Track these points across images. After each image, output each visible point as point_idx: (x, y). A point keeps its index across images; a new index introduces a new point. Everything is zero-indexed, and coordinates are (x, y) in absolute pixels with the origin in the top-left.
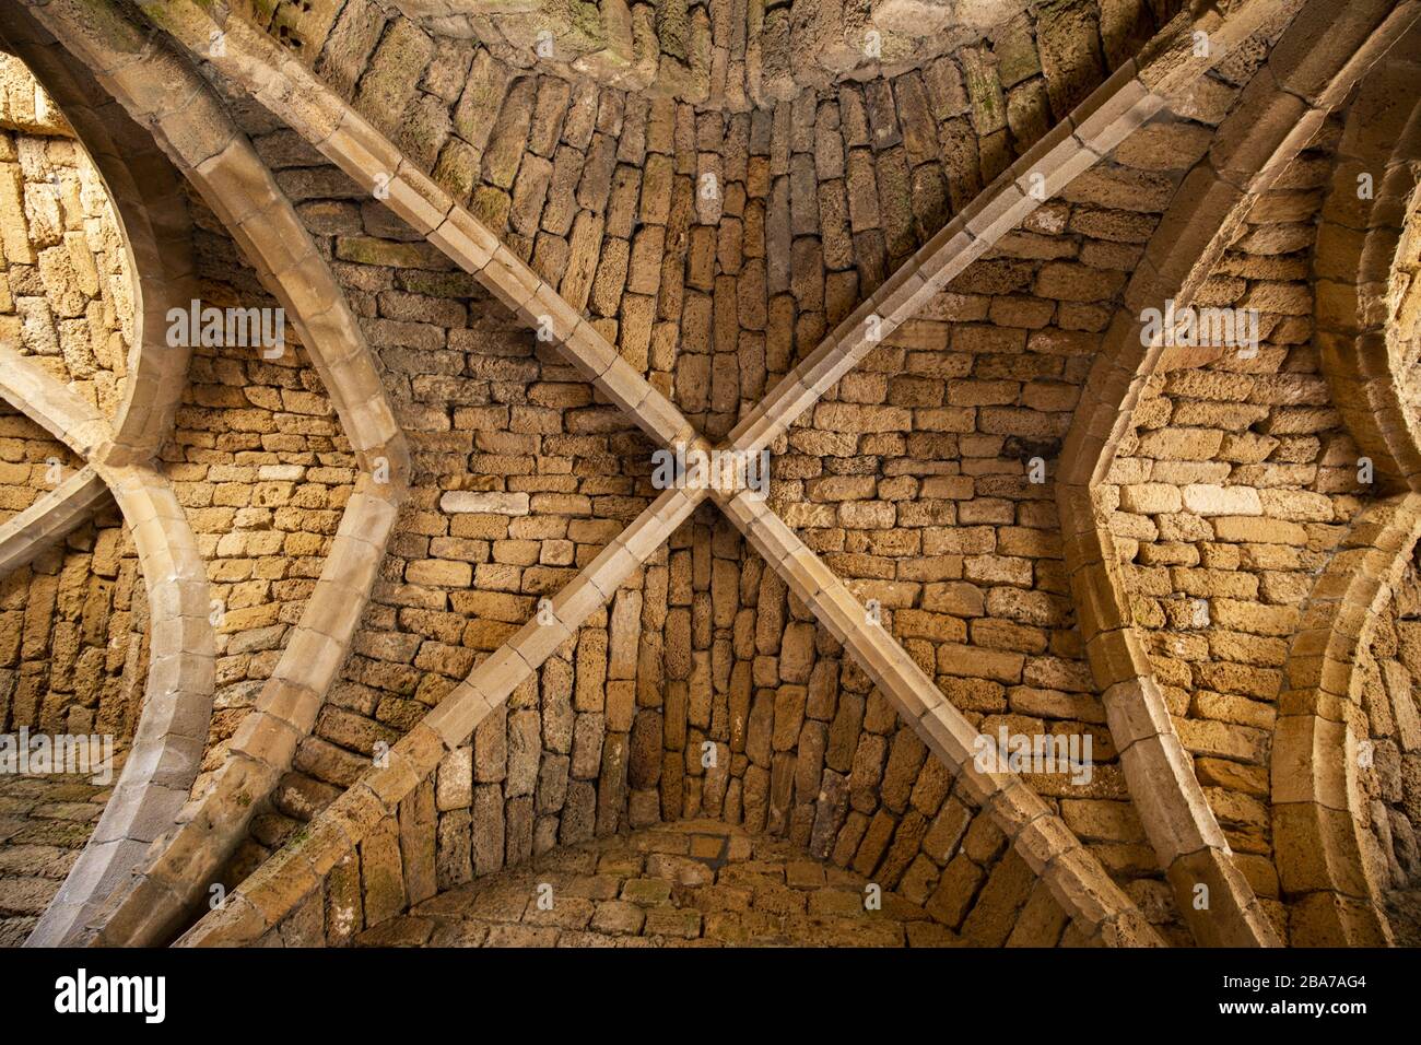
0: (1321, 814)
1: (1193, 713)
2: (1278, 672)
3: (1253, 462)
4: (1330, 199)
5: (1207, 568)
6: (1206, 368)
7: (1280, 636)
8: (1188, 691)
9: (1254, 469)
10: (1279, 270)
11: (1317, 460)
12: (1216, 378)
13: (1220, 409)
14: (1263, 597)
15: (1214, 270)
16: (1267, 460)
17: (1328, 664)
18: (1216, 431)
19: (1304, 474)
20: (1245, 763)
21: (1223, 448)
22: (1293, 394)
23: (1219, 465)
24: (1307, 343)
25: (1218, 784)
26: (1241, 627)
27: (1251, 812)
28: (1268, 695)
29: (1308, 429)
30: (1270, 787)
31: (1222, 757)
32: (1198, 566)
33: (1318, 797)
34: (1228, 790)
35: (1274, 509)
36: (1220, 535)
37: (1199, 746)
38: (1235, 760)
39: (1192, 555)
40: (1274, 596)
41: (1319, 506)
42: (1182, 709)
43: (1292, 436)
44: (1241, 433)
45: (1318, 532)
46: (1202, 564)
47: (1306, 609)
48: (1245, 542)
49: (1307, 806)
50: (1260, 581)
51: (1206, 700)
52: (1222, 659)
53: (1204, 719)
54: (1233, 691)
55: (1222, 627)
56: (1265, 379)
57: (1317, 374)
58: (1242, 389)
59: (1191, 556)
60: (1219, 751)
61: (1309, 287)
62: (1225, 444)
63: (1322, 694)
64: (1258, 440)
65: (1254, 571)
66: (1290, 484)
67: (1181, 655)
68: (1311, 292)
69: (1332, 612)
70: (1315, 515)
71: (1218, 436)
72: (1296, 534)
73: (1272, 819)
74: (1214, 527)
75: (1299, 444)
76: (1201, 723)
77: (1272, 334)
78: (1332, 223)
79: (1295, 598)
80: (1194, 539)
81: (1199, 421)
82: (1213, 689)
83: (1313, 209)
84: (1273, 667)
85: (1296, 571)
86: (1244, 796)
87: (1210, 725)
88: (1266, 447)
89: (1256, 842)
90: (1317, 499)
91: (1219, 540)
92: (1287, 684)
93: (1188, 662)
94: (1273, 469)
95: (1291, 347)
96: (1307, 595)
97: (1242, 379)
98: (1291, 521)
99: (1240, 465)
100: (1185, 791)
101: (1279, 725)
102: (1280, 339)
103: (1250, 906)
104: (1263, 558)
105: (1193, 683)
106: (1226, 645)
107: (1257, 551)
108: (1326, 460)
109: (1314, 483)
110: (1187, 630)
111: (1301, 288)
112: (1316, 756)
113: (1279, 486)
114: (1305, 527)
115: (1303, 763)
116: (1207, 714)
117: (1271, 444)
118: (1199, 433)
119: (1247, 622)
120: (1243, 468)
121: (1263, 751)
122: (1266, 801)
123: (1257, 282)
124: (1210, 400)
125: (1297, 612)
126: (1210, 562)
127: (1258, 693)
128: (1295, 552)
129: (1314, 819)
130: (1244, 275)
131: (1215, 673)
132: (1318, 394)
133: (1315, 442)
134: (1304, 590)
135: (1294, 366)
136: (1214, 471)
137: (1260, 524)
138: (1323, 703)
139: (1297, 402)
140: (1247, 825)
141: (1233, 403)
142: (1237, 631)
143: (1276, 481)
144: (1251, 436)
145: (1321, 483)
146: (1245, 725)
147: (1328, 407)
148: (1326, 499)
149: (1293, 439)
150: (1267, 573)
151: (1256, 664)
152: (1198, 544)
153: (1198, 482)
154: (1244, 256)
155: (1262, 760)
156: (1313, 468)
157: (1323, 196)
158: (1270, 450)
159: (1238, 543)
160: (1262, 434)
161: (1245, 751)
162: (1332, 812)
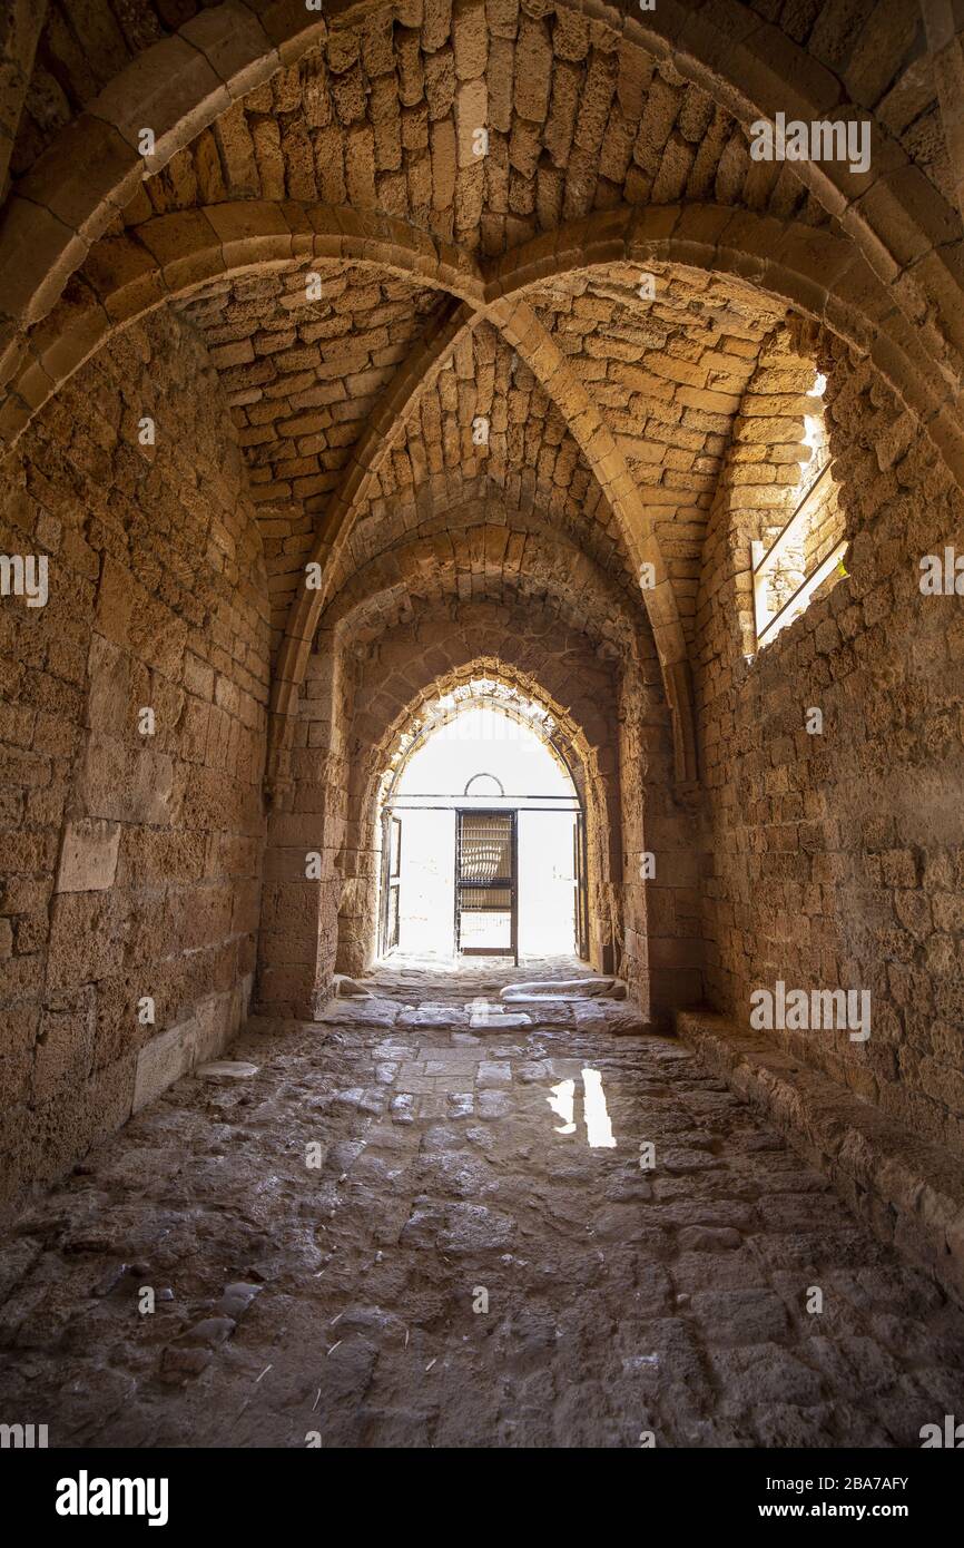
0: (215, 250)
1: (253, 119)
2: (316, 198)
3: (510, 155)
4: (754, 216)
5: (400, 115)
6: (615, 100)
7: (348, 195)
8: (271, 109)
9: (504, 157)
10: (701, 173)
11: (511, 213)
12: (602, 112)
13: (568, 118)
14: (381, 175)
15: (720, 107)
16: (511, 167)
17: (337, 238)
18: (545, 115)
19: (498, 201)
20: (225, 178)
21: (526, 123)
22: (576, 189)
23: (507, 119)
24: (623, 199)
25: (195, 154)
26: (349, 157)
27: (185, 192)
28: (292, 191)
29: (541, 203)
30: (214, 204)
31: (221, 154)
32: (402, 107)
33: (227, 245)
34: (194, 165)
35: (465, 179)
36: (436, 127)
37: (225, 130)
38: (223, 167)
39: (412, 97)
40: (384, 186)
41: (470, 217)
42: (253, 105)
43: (535, 190)
44: (541, 142)
45: (447, 218)
46: (404, 110)
47: (377, 215)
48: (432, 153)
49: (216, 239)
50: (396, 172)
51: (268, 130)
52: (314, 141)
53: (251, 130)
54: (286, 157)
55: (345, 138)
56: (594, 162)
57: (592, 209)
58: (586, 140)
59: (411, 95)
60: (227, 151)
61: (676, 199)
62: (531, 125)
63: (311, 237)
64: (533, 158)
65: (404, 164)
66: (489, 190)
67: (306, 96)
68: (672, 202)
69: (380, 237)
70: (461, 214)
71: (539, 116)
72: (442, 199)
73: (187, 209)
74: (445, 119)
75: (528, 197)
76: (246, 129)
77: (638, 167)
78: (732, 217)
79: (385, 205)
80: (430, 98)
81: (558, 95)
82: (282, 137)
83: (749, 202)
84: (319, 192)
85: (410, 202)
86: (194, 181)
87: (247, 138)
88: (525, 165)
89: (161, 201)
90: (475, 215)
91: (431, 125)
92: (309, 208)
93: (302, 106)
94: (503, 174)
95: (622, 186)
96: (390, 214)
97: (598, 140)
98: (455, 195)
99: (508, 142)
100: (181, 123)
101: (271, 204)
102: (632, 176)
103: (113, 205)
104: (418, 172)
105: (281, 114)
106: (329, 144)
107: (424, 166)
108: (511, 220)
109: (490, 212)
110: (333, 99)
111: (677, 194)
112: (259, 239)
113: (486, 179)
114: (449, 207)
115: (248, 229)
116: (256, 134)
117: (528, 171)
118: (544, 95)
119: (355, 163)
120: (504, 145)
121: (242, 193)
122: (199, 203)
123: (695, 153)
124: (579, 106)
125: (373, 208)
126: (408, 118)
127: (292, 182)
128: (426, 200)
129: (208, 245)
130: (706, 140)
131: (298, 136)
132: (573, 210)
133: (529, 209)
134: (394, 211)
135: (603, 189)
136: (501, 114)
137: (450, 167)
138: (304, 238)
139: (567, 192)
140: (171, 188)
141: (574, 132)
142: (344, 154)
143: (492, 177)
144: (537, 151)
145: (490, 217)
146: (259, 173)
147: (561, 218)
148: (476, 222)
149: (532, 191)
150: (403, 177)
151: (318, 176)
152: (424, 104)
153: (490, 97)
154: (726, 139)
155: (233, 194)
156: (504, 210)
157: (758, 210)
158: (522, 170)
159: (430, 146)
160: (539, 162)
161: (236, 176)
162: (220, 257)
